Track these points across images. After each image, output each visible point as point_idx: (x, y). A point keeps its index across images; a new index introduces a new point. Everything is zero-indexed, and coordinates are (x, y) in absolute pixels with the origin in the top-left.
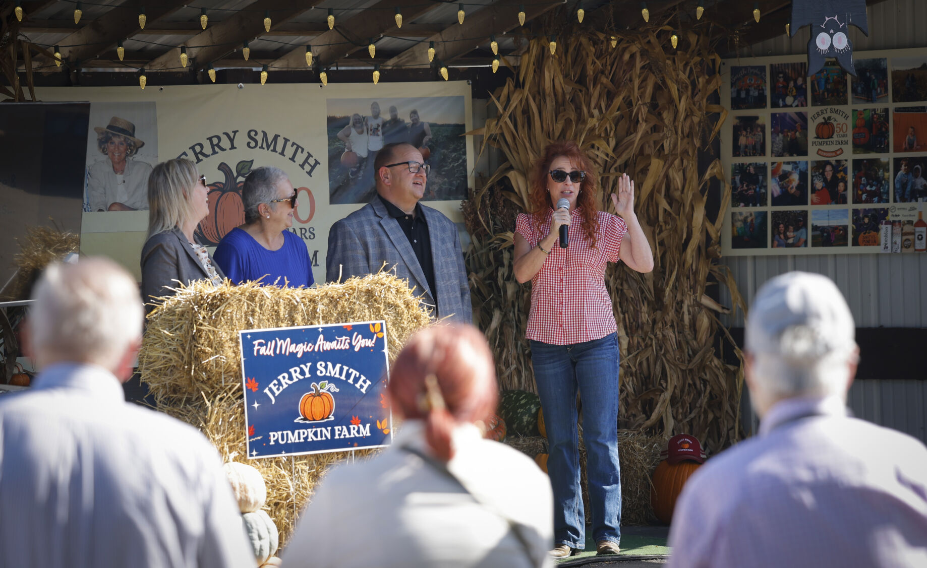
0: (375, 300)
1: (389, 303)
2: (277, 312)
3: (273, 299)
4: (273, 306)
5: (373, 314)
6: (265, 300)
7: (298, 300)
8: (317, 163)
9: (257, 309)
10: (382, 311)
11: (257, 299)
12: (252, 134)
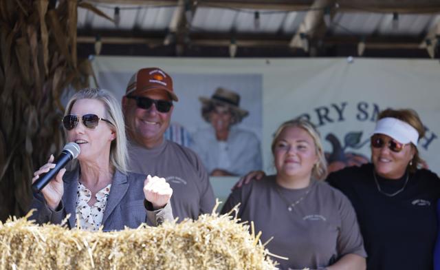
0: (198, 248)
1: (217, 252)
2: (54, 259)
3: (50, 242)
4: (50, 251)
5: (193, 265)
6: (36, 242)
7: (86, 244)
8: (433, 136)
9: (24, 255)
10: (205, 262)
11: (25, 241)
12: (363, 107)
